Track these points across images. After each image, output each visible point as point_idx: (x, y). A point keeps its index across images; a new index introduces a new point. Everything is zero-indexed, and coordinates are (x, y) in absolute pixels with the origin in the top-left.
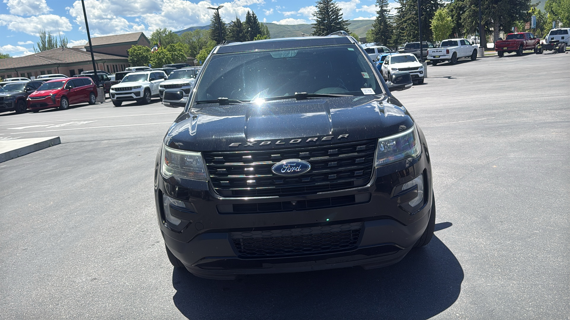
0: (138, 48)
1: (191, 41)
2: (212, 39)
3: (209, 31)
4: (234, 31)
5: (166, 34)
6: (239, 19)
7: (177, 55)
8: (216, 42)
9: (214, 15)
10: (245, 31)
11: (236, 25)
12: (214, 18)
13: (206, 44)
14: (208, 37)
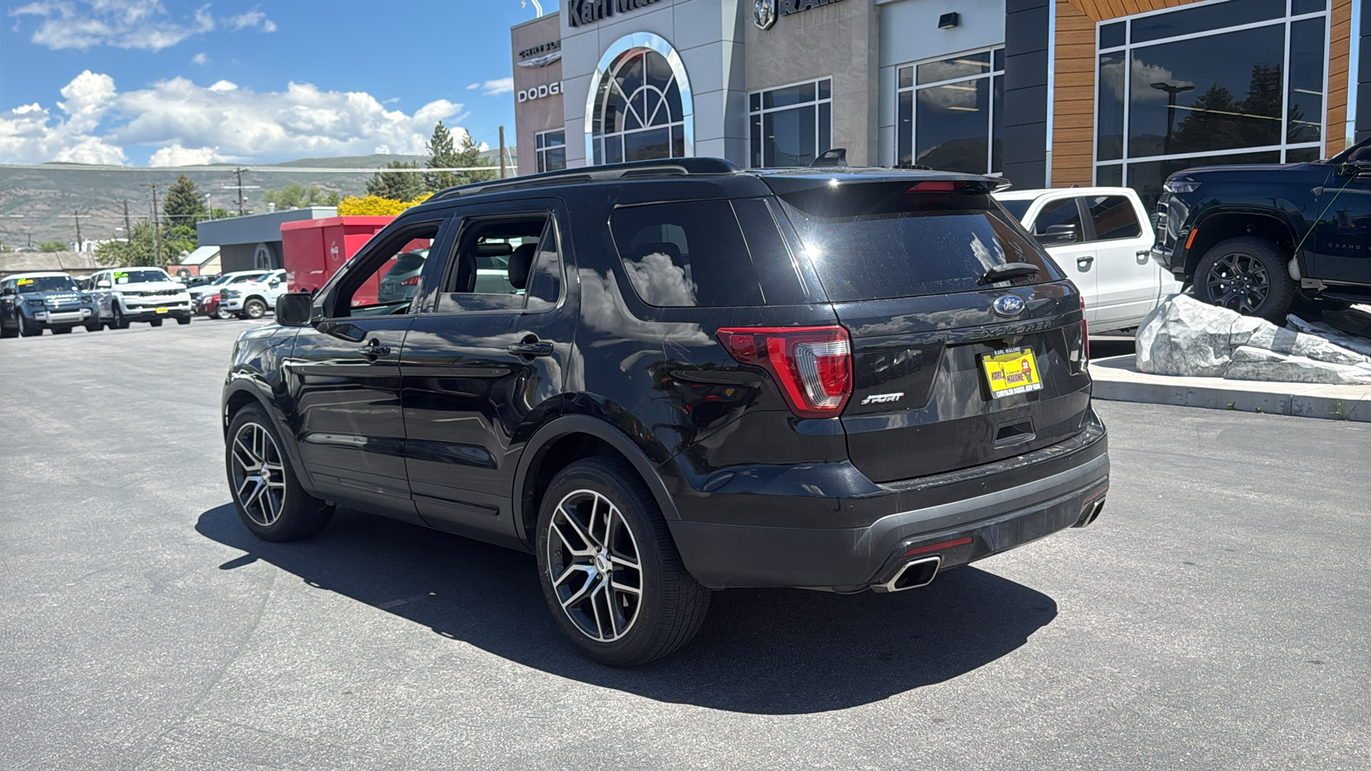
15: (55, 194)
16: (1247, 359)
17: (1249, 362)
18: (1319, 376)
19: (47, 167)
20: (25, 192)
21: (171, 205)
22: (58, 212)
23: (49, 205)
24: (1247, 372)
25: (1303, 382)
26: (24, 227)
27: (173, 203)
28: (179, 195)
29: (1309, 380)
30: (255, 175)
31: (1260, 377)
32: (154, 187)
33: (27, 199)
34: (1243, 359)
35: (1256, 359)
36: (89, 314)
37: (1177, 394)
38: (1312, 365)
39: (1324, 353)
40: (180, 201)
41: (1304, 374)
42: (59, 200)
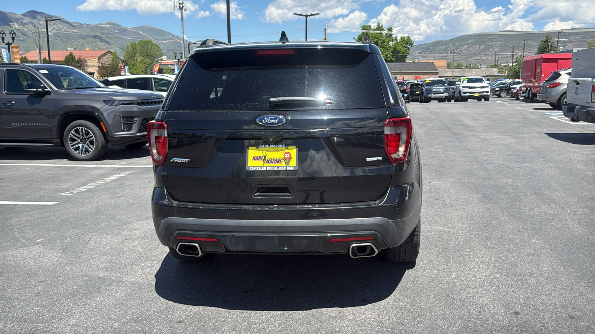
15: (503, 44)
19: (501, 33)
20: (491, 43)
21: (540, 48)
22: (502, 52)
23: (500, 49)
26: (489, 58)
27: (542, 47)
28: (545, 44)
30: (592, 33)
32: (525, 40)
33: (492, 46)
36: (447, 95)
40: (545, 46)
42: (504, 47)
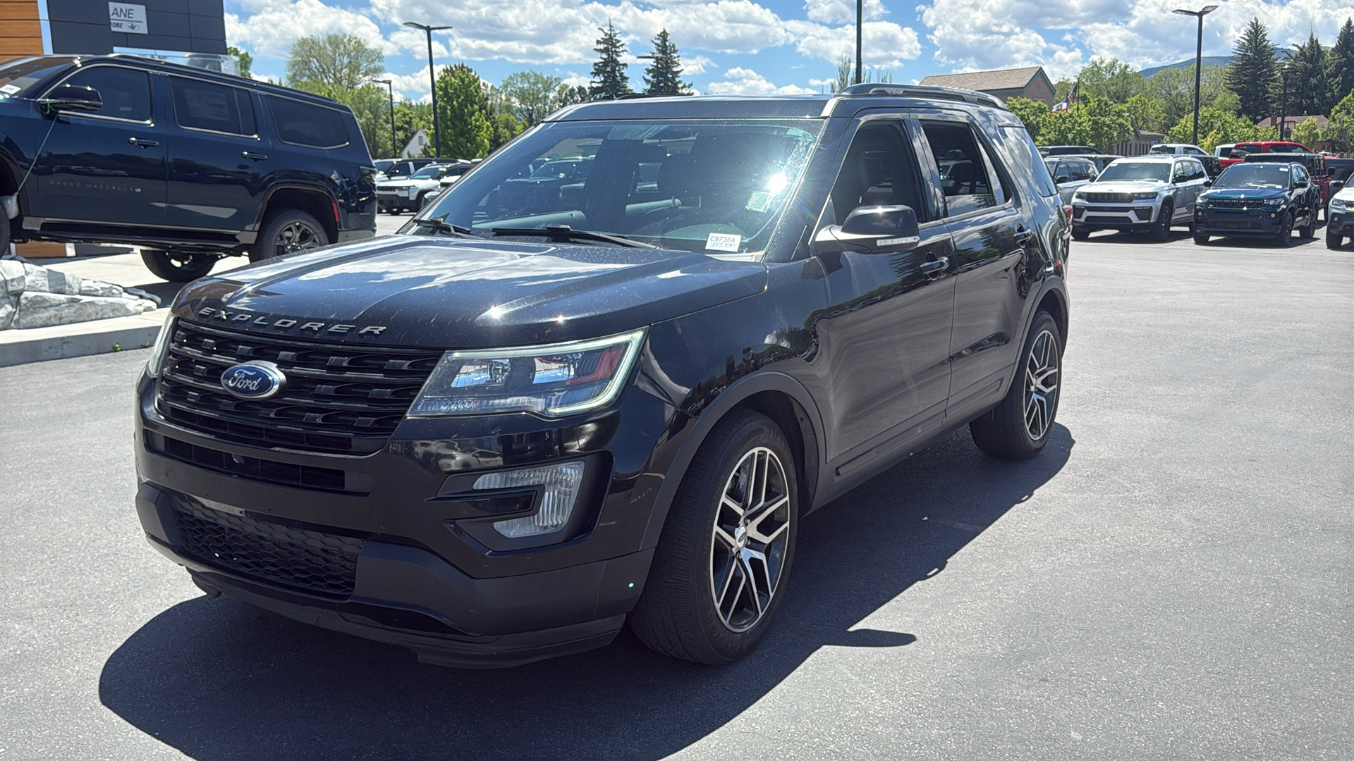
0: (1022, 104)
1: (1174, 93)
2: (1229, 89)
3: (1228, 68)
4: (1296, 71)
5: (1113, 74)
6: (1317, 41)
7: (1108, 126)
8: (1238, 97)
9: (1250, 28)
10: (1328, 71)
11: (1305, 56)
12: (1247, 37)
13: (1213, 100)
14: (1222, 84)
16: (48, 304)
17: (51, 306)
18: (114, 310)
24: (50, 318)
25: (102, 319)
29: (106, 316)
31: (63, 321)
34: (44, 305)
35: (57, 302)
37: (50, 348)
38: (106, 301)
39: (102, 289)
41: (101, 310)
